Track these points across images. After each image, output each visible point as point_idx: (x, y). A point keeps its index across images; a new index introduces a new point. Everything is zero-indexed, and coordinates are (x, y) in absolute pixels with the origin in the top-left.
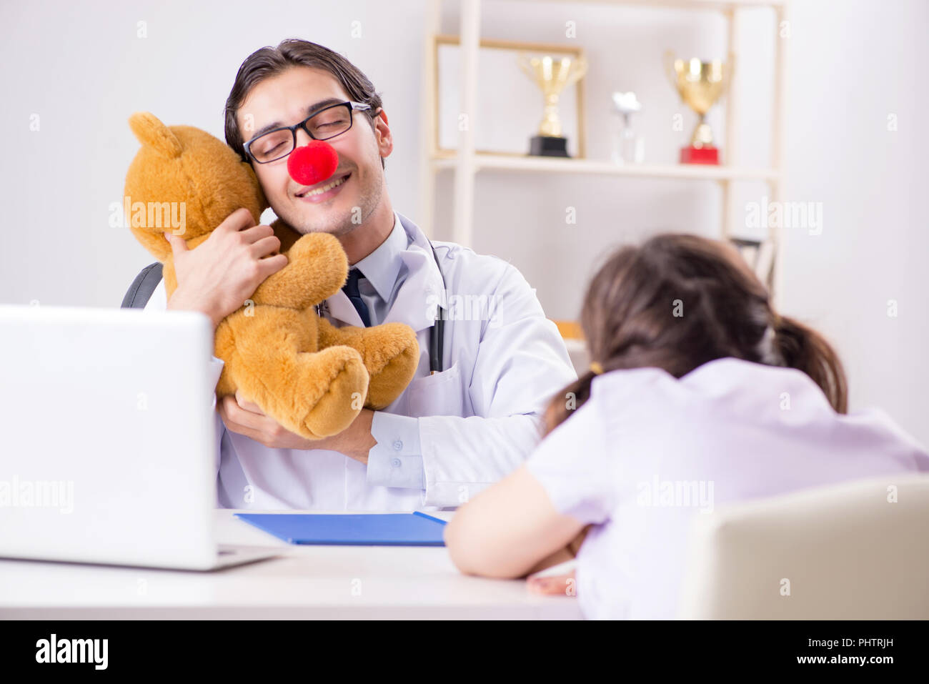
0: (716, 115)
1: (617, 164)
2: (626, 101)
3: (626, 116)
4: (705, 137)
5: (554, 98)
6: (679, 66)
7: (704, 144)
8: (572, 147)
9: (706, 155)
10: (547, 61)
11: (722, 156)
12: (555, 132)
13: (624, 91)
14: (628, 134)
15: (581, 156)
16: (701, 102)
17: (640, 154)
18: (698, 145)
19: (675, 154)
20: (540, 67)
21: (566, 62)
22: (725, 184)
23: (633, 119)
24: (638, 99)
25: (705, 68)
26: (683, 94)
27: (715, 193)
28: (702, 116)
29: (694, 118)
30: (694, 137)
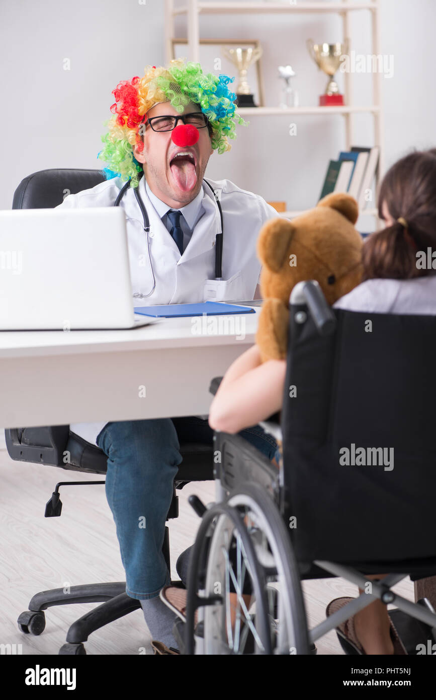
0: (339, 75)
1: (284, 109)
2: (287, 71)
3: (287, 80)
4: (334, 89)
5: (244, 72)
6: (316, 48)
7: (333, 93)
8: (256, 100)
9: (335, 100)
10: (239, 51)
11: (345, 100)
12: (246, 91)
13: (285, 66)
14: (289, 90)
15: (262, 105)
16: (331, 69)
17: (297, 103)
18: (330, 94)
19: (317, 100)
20: (235, 54)
21: (250, 50)
22: (347, 115)
23: (291, 81)
24: (293, 69)
25: (332, 48)
26: (319, 64)
27: (342, 120)
28: (331, 77)
29: (326, 78)
30: (327, 89)
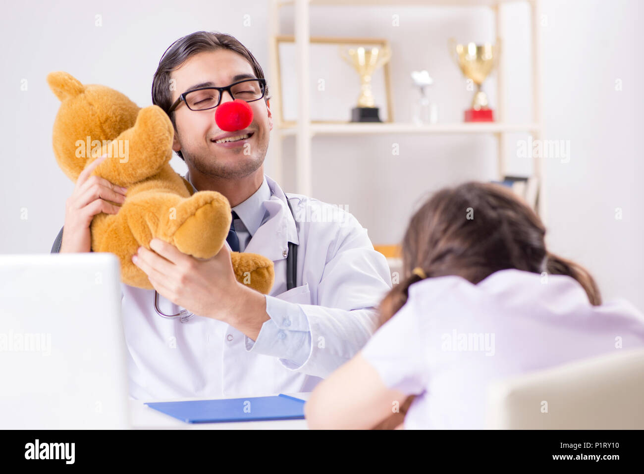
0: (489, 84)
1: (418, 125)
2: (422, 77)
3: (422, 89)
4: (482, 102)
5: (367, 78)
6: (460, 50)
7: (482, 107)
8: (383, 115)
9: (483, 115)
10: (361, 52)
11: (496, 115)
12: (369, 103)
13: (420, 70)
14: (425, 102)
15: (390, 120)
16: (479, 76)
17: (434, 117)
18: (477, 108)
19: (460, 115)
20: (356, 56)
21: (375, 51)
22: (499, 135)
23: (427, 91)
24: (430, 75)
25: (480, 50)
26: (464, 70)
27: (492, 142)
28: (479, 86)
29: (473, 88)
30: (474, 102)
